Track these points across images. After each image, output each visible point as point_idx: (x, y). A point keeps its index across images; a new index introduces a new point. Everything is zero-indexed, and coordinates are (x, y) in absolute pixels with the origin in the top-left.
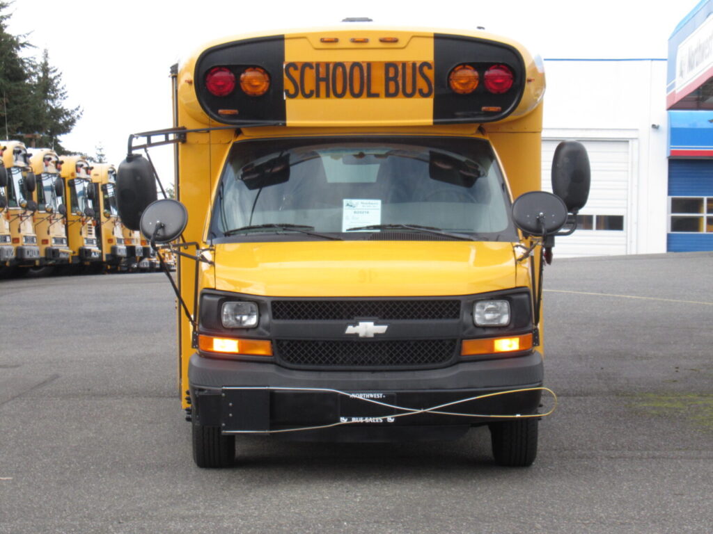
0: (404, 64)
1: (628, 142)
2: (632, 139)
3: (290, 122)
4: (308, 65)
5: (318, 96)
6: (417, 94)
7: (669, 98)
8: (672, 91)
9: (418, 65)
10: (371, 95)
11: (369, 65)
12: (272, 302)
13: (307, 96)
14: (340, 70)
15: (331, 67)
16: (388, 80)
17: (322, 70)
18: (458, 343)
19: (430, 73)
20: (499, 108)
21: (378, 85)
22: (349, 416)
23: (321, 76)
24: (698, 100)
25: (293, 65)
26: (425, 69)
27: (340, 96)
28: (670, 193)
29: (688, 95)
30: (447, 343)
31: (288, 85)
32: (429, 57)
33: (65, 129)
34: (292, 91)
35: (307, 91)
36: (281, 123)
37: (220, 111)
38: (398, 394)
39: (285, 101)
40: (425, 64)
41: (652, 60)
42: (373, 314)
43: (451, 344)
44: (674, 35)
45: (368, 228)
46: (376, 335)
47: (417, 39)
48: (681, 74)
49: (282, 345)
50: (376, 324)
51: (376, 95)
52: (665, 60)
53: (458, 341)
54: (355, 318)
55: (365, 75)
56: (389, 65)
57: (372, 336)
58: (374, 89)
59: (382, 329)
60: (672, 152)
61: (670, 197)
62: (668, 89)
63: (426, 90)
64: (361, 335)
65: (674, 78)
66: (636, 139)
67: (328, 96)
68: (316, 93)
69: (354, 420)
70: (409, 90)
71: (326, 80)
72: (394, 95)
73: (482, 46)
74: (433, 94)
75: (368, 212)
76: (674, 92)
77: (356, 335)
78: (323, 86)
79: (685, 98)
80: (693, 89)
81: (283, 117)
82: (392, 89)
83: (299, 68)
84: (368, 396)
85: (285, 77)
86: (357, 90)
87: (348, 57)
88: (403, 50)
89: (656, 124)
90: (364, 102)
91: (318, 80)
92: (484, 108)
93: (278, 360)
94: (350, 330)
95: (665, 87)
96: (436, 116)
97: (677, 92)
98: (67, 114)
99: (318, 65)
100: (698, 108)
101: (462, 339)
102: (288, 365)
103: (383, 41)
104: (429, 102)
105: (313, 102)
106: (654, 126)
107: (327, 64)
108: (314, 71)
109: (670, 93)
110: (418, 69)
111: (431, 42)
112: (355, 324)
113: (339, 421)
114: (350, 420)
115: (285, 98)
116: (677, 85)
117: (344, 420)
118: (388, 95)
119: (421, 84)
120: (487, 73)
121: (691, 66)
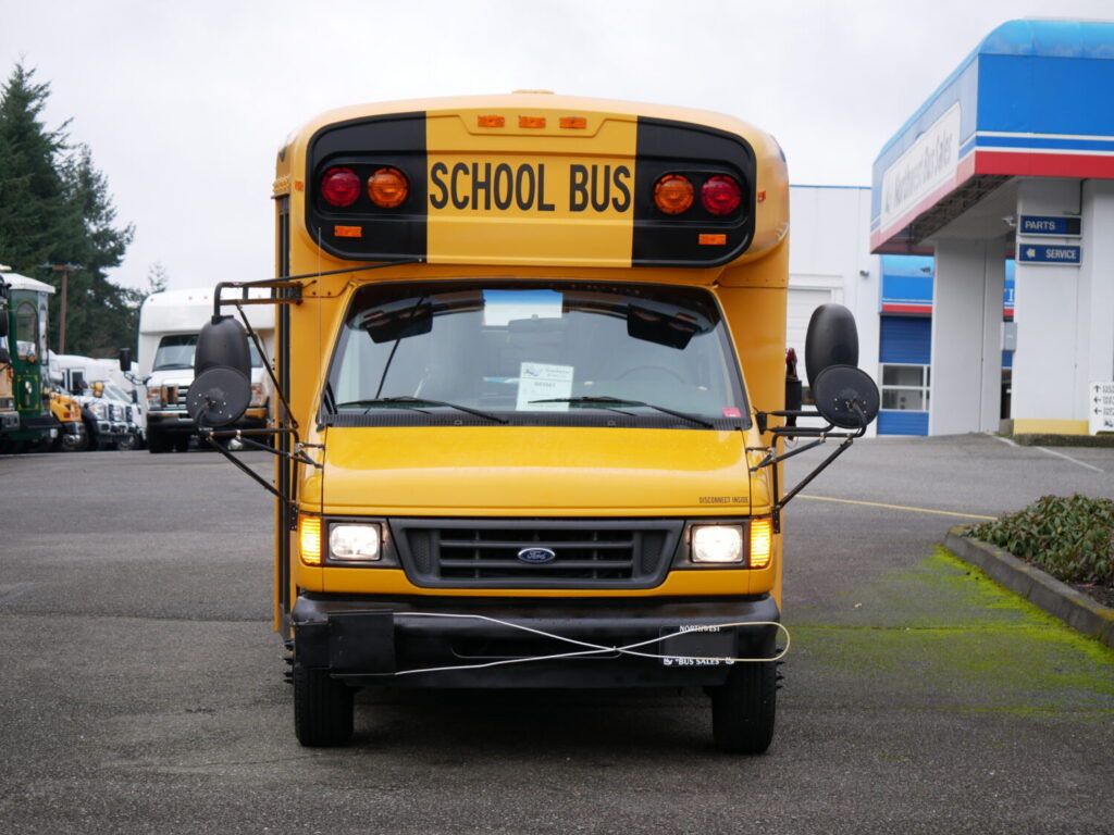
1: (829, 292)
2: (836, 288)
7: (873, 238)
8: (877, 229)
24: (909, 242)
28: (881, 360)
29: (895, 236)
33: (112, 259)
41: (861, 188)
44: (879, 158)
48: (887, 209)
52: (869, 188)
60: (884, 307)
61: (882, 364)
62: (873, 228)
65: (879, 213)
66: (841, 288)
76: (879, 231)
79: (891, 239)
80: (899, 229)
89: (866, 270)
95: (867, 224)
97: (882, 231)
98: (114, 238)
100: (910, 252)
106: (862, 273)
109: (874, 231)
116: (883, 223)
121: (898, 200)
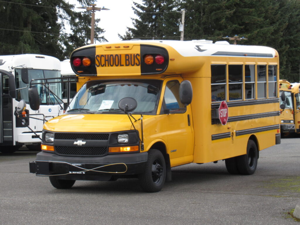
0: (131, 55)
3: (98, 75)
4: (102, 56)
5: (106, 66)
6: (135, 65)
9: (135, 55)
10: (121, 65)
11: (120, 55)
12: (55, 134)
13: (103, 66)
14: (112, 57)
15: (109, 56)
16: (126, 60)
17: (106, 57)
18: (107, 148)
19: (139, 58)
20: (161, 69)
21: (123, 62)
22: (72, 171)
23: (106, 59)
25: (98, 56)
26: (138, 56)
27: (112, 66)
30: (104, 148)
31: (97, 63)
32: (139, 52)
34: (98, 65)
35: (102, 65)
36: (95, 75)
37: (78, 71)
38: (85, 164)
39: (96, 68)
40: (137, 54)
42: (83, 138)
43: (106, 148)
45: (104, 110)
46: (83, 145)
47: (135, 46)
49: (57, 147)
50: (83, 141)
51: (123, 65)
53: (107, 147)
54: (77, 139)
55: (119, 58)
56: (127, 55)
57: (81, 145)
58: (122, 64)
59: (84, 143)
63: (138, 63)
64: (78, 145)
67: (108, 66)
68: (104, 65)
69: (73, 173)
70: (133, 64)
71: (108, 60)
72: (128, 65)
73: (155, 48)
74: (140, 65)
75: (108, 105)
77: (77, 145)
78: (107, 62)
81: (96, 73)
82: (128, 63)
83: (100, 57)
84: (75, 164)
85: (96, 60)
86: (117, 64)
87: (114, 53)
88: (131, 50)
90: (119, 68)
91: (105, 60)
92: (156, 69)
93: (56, 152)
94: (75, 143)
96: (142, 72)
99: (105, 55)
101: (109, 147)
102: (59, 154)
103: (124, 47)
104: (139, 68)
105: (104, 68)
107: (108, 55)
108: (104, 57)
110: (136, 56)
111: (139, 47)
112: (77, 141)
113: (69, 173)
114: (72, 172)
115: (96, 67)
117: (70, 173)
118: (126, 65)
119: (137, 61)
120: (156, 57)
